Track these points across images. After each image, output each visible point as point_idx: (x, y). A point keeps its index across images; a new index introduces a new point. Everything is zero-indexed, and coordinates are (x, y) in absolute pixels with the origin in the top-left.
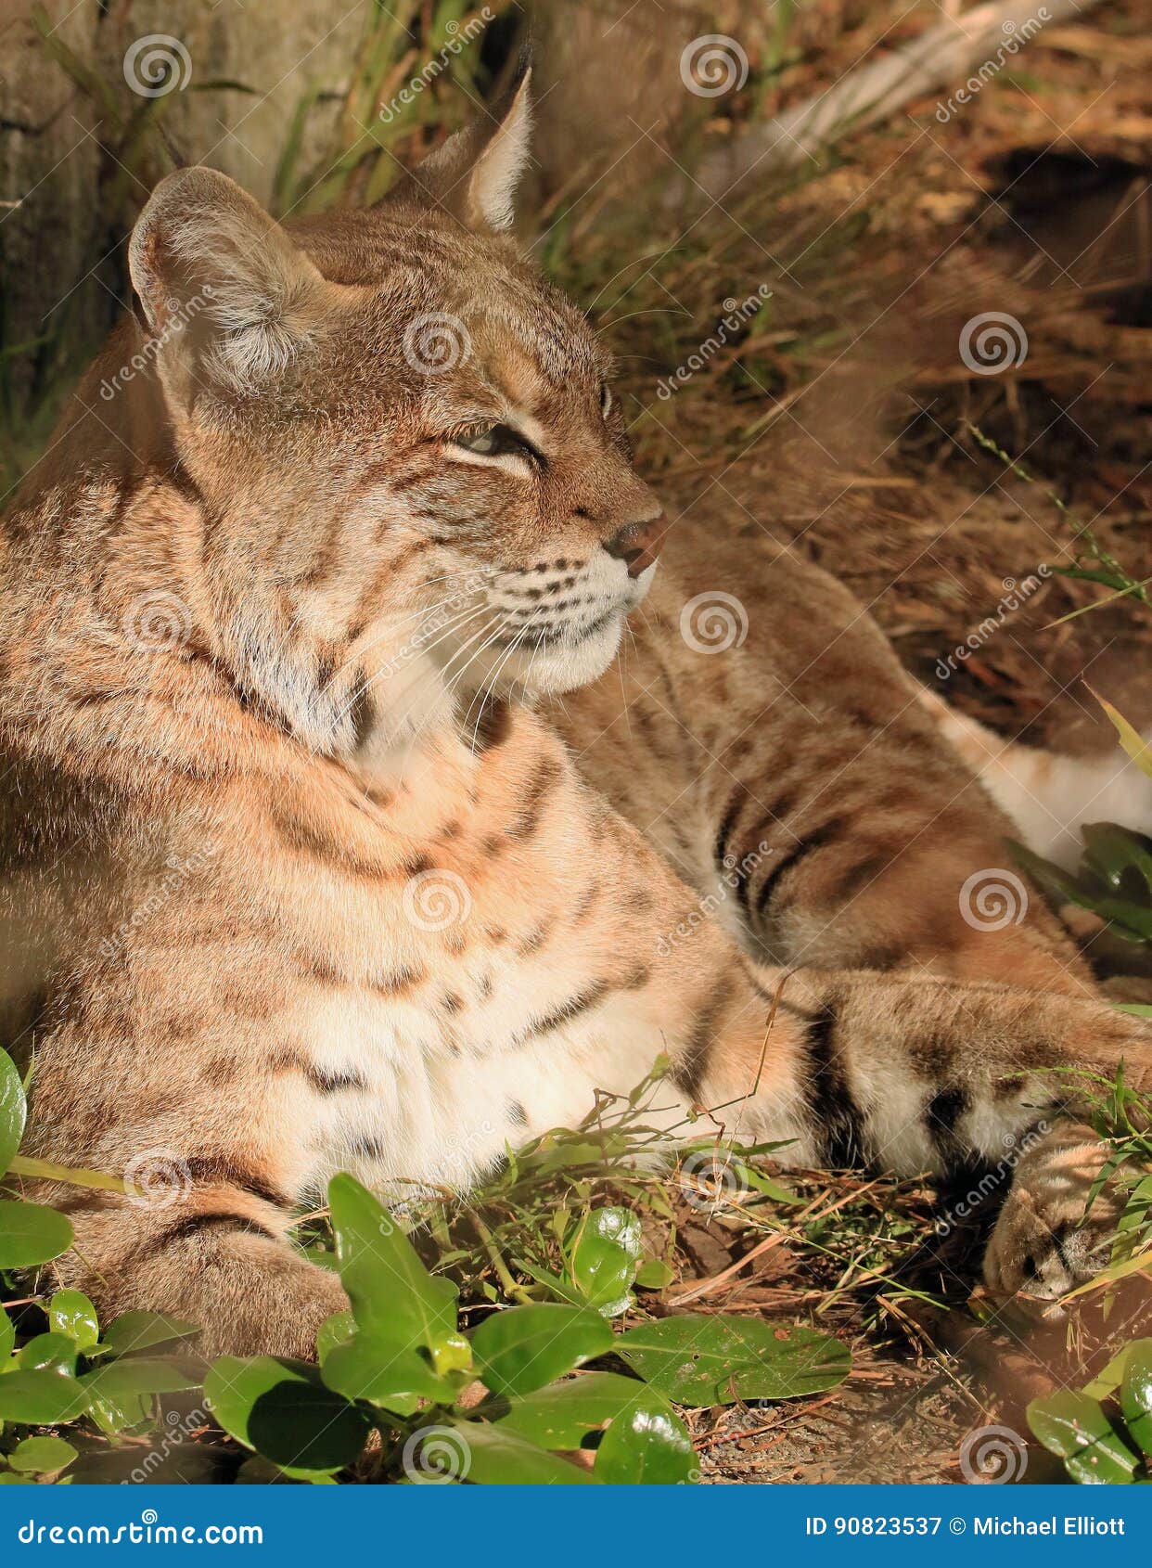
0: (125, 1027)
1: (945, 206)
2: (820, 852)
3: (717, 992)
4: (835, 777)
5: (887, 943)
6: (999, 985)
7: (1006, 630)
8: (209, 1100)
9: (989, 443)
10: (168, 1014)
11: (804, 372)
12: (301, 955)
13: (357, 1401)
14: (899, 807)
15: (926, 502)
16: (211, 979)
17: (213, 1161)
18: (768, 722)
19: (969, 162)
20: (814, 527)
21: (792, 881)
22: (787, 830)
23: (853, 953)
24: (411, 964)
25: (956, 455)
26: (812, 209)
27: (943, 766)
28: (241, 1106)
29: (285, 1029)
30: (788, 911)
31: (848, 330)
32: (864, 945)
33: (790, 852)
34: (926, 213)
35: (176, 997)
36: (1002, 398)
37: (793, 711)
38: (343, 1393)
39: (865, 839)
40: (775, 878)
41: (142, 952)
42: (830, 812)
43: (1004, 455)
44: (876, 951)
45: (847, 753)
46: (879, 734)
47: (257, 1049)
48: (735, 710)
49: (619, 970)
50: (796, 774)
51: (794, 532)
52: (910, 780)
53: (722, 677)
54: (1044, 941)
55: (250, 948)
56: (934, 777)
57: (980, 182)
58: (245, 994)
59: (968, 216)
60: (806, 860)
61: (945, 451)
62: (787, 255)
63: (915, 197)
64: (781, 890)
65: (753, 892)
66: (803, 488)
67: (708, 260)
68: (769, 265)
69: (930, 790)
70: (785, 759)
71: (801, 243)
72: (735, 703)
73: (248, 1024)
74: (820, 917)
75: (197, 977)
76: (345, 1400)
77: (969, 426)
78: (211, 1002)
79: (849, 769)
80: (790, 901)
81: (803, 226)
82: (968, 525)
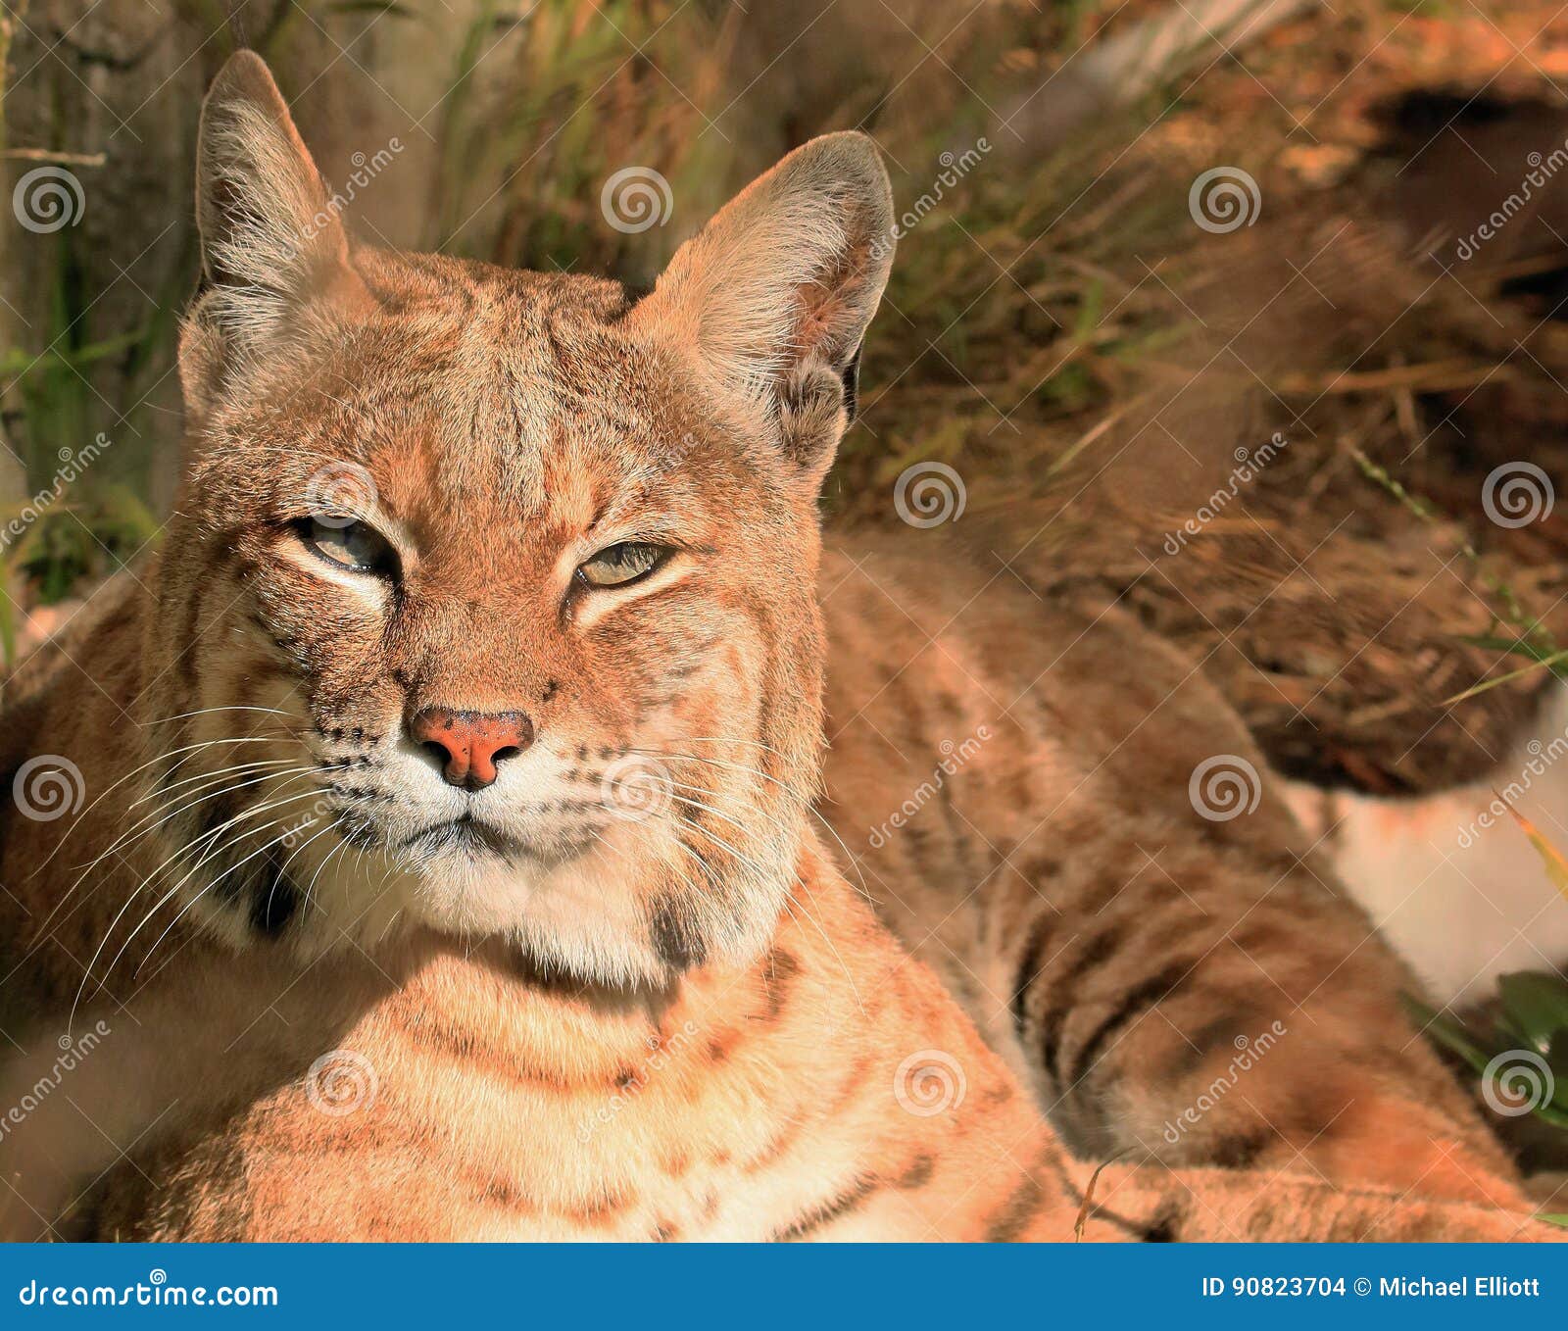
1: (1315, 163)
2: (1155, 1009)
3: (1020, 1200)
4: (1174, 910)
5: (1246, 1130)
6: (1386, 1189)
7: (1400, 720)
9: (1377, 473)
11: (1132, 380)
12: (474, 1175)
14: (1259, 949)
15: (1293, 549)
18: (1085, 839)
19: (1350, 107)
20: (1146, 581)
21: (1119, 1047)
22: (1108, 981)
23: (1201, 1142)
25: (1334, 490)
26: (1143, 166)
27: (1320, 899)
30: (1116, 1086)
31: (1190, 326)
32: (1215, 1134)
33: (1116, 1010)
34: (1293, 174)
35: (304, 1217)
36: (1392, 415)
37: (1119, 825)
39: (1216, 992)
40: (1095, 1044)
41: (260, 1155)
42: (1166, 956)
43: (1397, 488)
44: (1231, 1141)
45: (1195, 880)
46: (1233, 854)
48: (1039, 819)
49: (891, 1161)
50: (1121, 905)
51: (1121, 591)
52: (1275, 916)
53: (1022, 774)
54: (1452, 1127)
55: (401, 1162)
56: (1307, 912)
57: (1364, 133)
58: (398, 1220)
59: (1349, 178)
60: (1137, 1020)
61: (1319, 484)
62: (1111, 227)
63: (1276, 153)
64: (1103, 1059)
65: (1065, 1062)
66: (1131, 533)
67: (1005, 235)
68: (1088, 240)
69: (1304, 930)
70: (1106, 887)
71: (1128, 211)
72: (1041, 809)
74: (1156, 1093)
75: (333, 1193)
77: (1350, 447)
78: (352, 1227)
79: (1196, 902)
80: (1117, 1074)
81: (1134, 188)
82: (1348, 581)
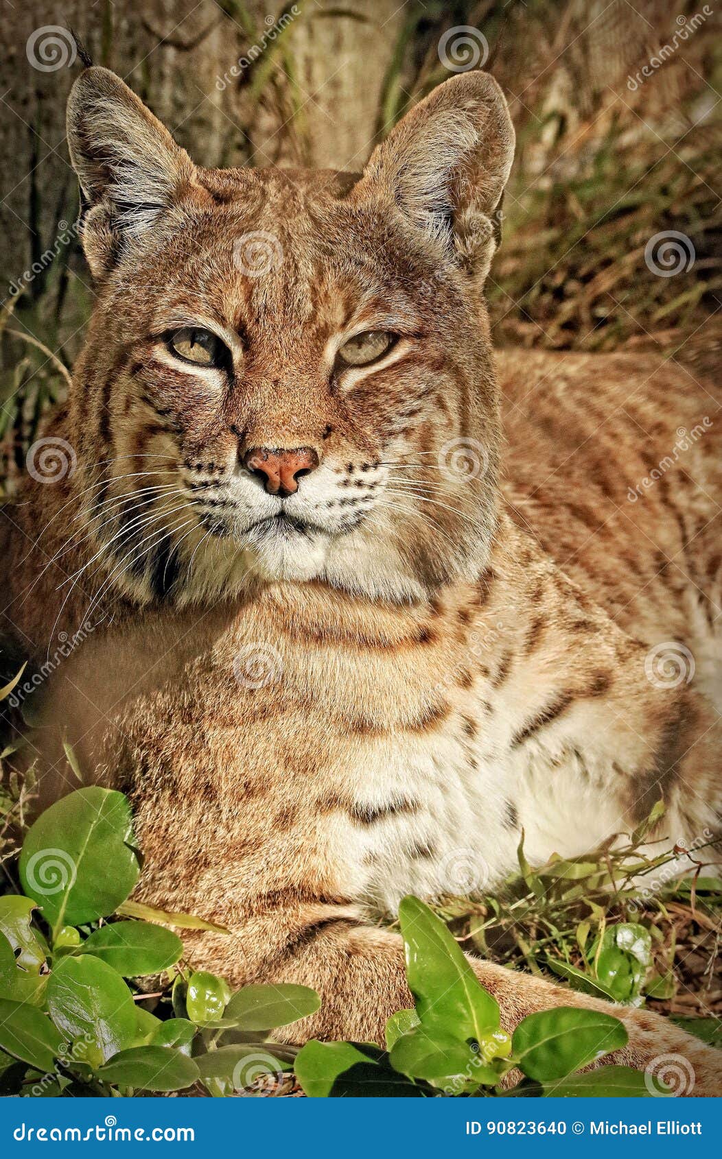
0: (210, 792)
8: (281, 841)
10: (243, 778)
12: (340, 718)
13: (417, 1081)
16: (272, 746)
17: (286, 890)
24: (436, 704)
28: (300, 843)
29: (331, 778)
35: (246, 764)
38: (407, 1074)
47: (309, 796)
49: (581, 681)
55: (297, 719)
73: (302, 778)
76: (407, 1079)
78: (275, 765)
